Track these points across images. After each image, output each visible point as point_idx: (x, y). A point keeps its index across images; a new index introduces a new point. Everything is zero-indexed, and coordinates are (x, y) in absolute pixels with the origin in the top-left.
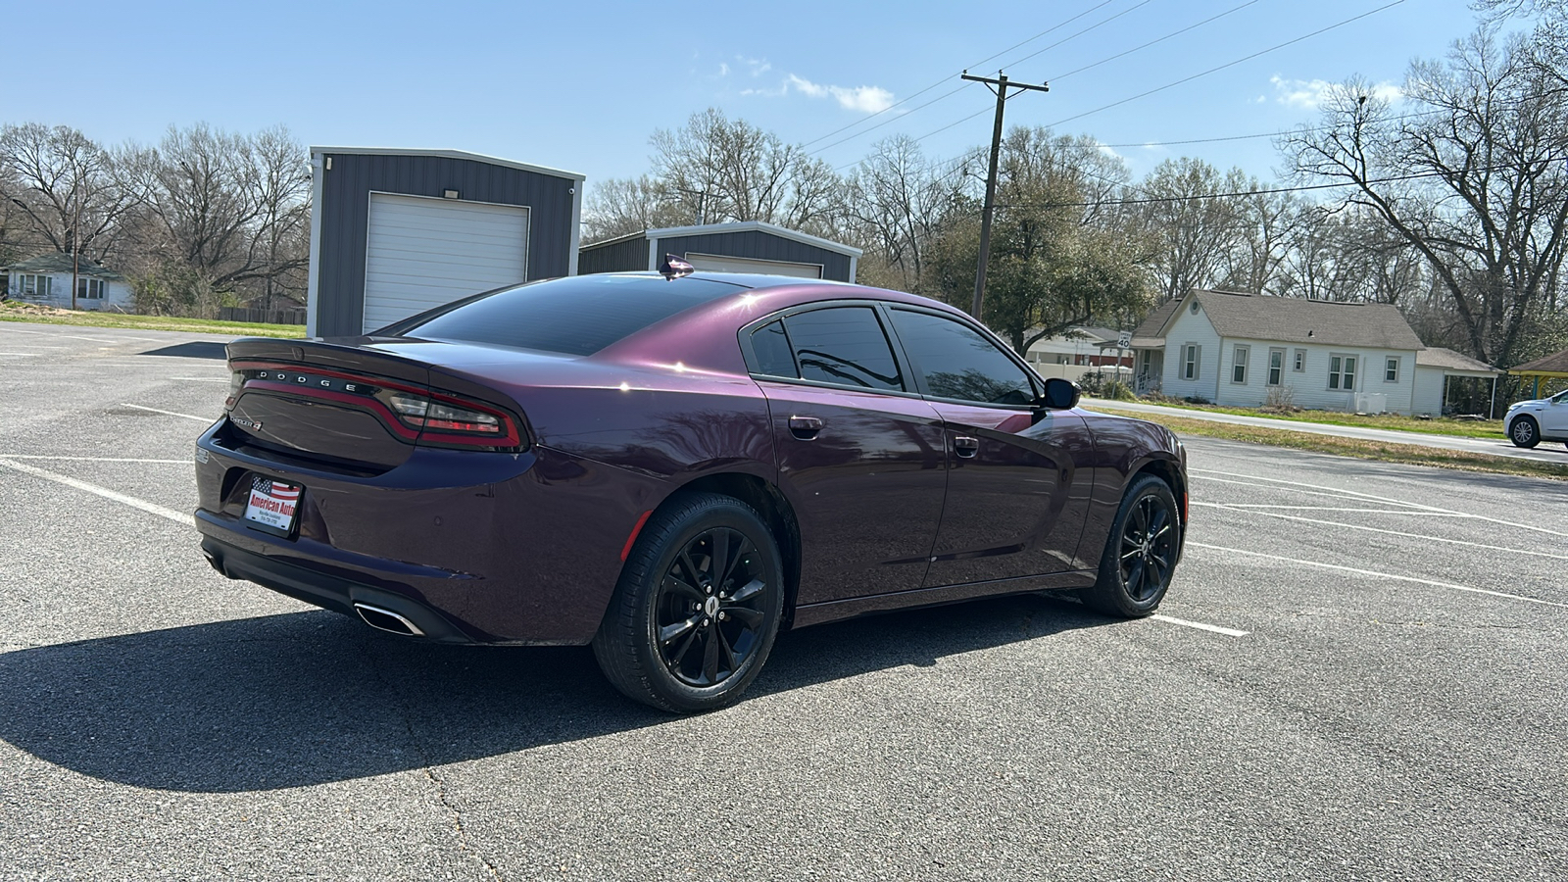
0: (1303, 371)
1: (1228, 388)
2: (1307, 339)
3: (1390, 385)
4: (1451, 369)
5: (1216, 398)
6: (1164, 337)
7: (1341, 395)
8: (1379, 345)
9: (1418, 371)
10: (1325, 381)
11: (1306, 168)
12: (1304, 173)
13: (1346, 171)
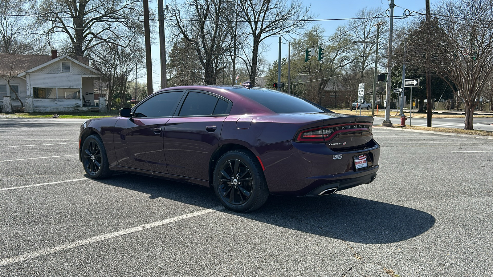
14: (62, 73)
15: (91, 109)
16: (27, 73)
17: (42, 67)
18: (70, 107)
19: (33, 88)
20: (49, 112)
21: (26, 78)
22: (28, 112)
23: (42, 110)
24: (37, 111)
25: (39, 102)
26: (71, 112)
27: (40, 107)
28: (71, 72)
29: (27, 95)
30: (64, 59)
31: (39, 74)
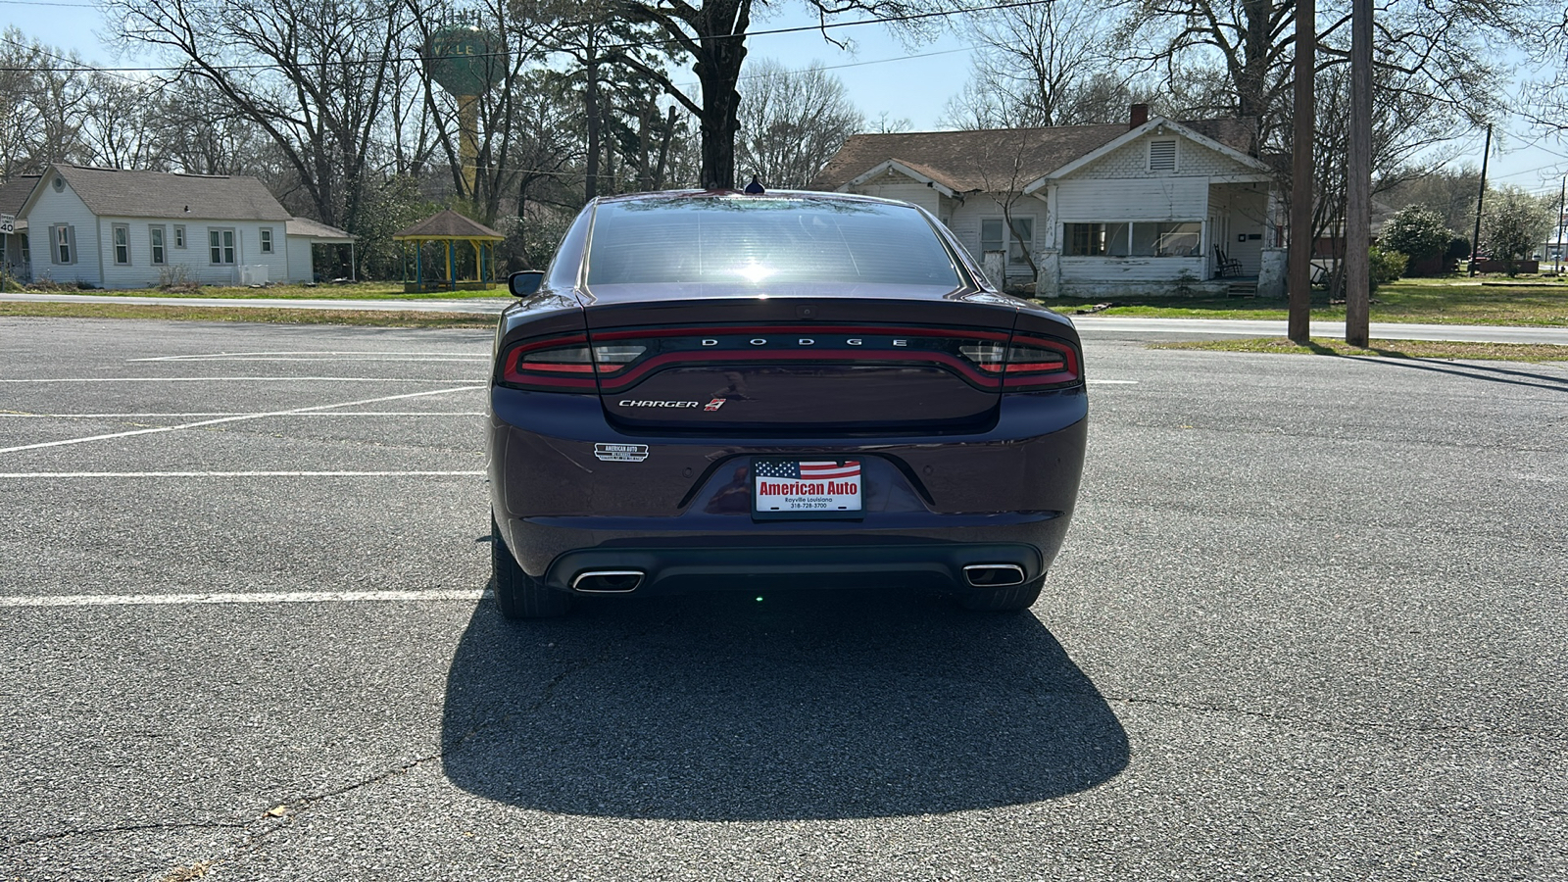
0: (185, 247)
1: (113, 271)
2: (184, 215)
3: (267, 256)
4: (316, 237)
5: (102, 281)
6: (25, 218)
7: (225, 269)
8: (253, 218)
9: (289, 240)
10: (207, 256)
11: (131, 34)
12: (130, 38)
13: (174, 39)
14: (1151, 176)
15: (1231, 286)
16: (1047, 180)
17: (1092, 159)
18: (1166, 282)
19: (1062, 225)
20: (1102, 295)
21: (1046, 195)
22: (1045, 296)
23: (1083, 291)
24: (1070, 293)
25: (1076, 265)
26: (1169, 297)
27: (1078, 281)
28: (1176, 170)
29: (1047, 245)
30: (1156, 129)
31: (1083, 181)
